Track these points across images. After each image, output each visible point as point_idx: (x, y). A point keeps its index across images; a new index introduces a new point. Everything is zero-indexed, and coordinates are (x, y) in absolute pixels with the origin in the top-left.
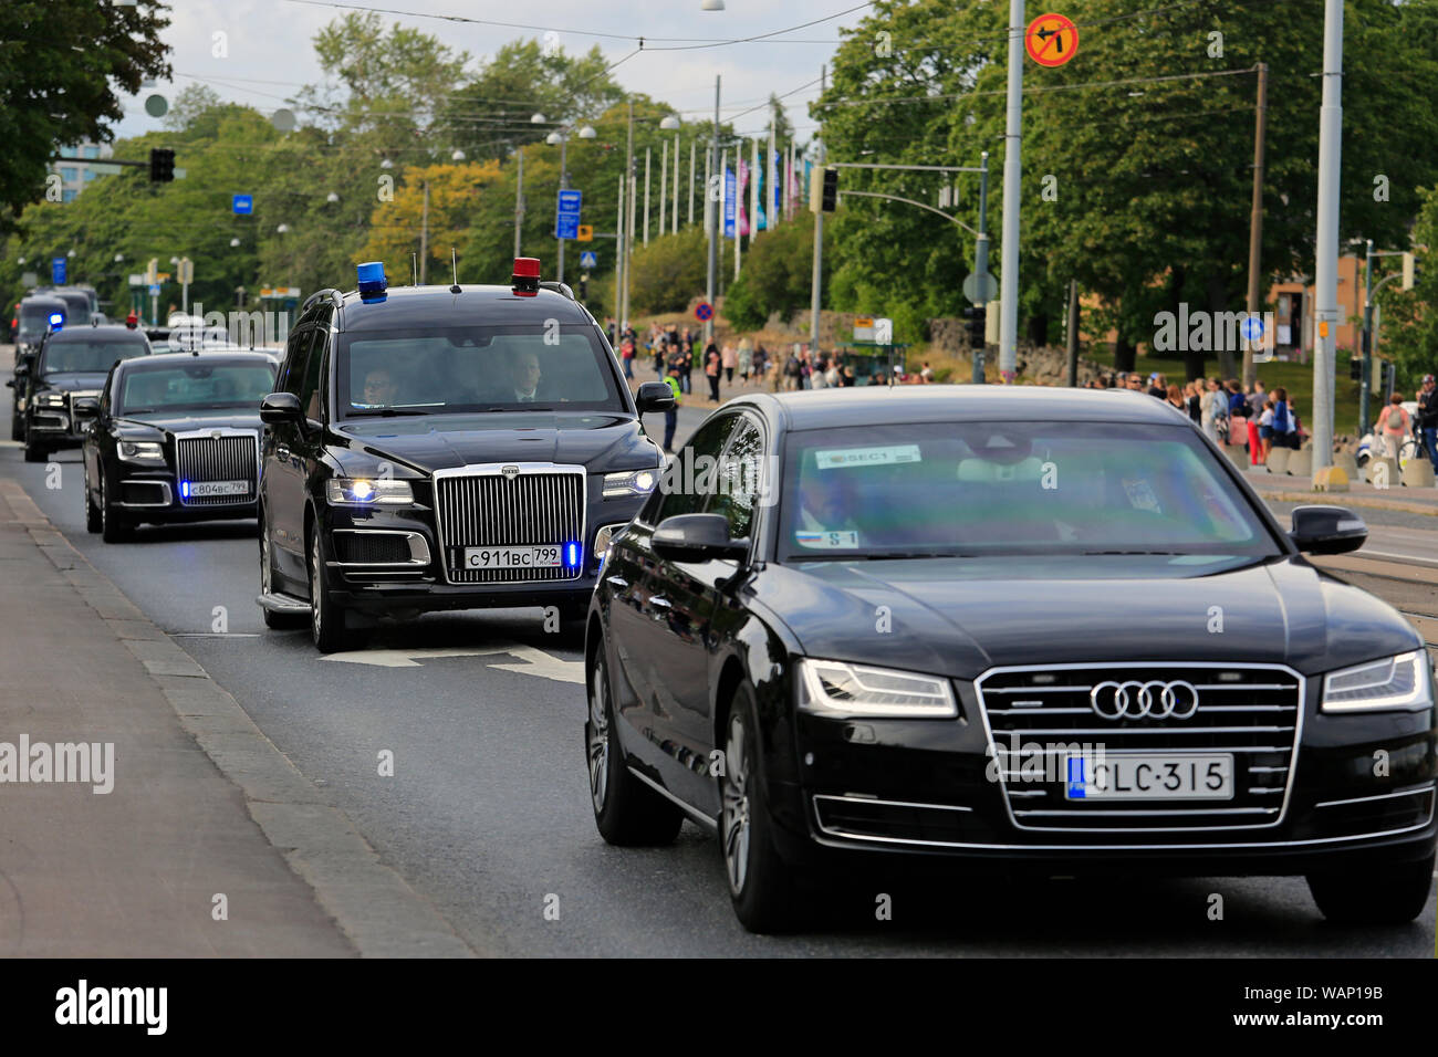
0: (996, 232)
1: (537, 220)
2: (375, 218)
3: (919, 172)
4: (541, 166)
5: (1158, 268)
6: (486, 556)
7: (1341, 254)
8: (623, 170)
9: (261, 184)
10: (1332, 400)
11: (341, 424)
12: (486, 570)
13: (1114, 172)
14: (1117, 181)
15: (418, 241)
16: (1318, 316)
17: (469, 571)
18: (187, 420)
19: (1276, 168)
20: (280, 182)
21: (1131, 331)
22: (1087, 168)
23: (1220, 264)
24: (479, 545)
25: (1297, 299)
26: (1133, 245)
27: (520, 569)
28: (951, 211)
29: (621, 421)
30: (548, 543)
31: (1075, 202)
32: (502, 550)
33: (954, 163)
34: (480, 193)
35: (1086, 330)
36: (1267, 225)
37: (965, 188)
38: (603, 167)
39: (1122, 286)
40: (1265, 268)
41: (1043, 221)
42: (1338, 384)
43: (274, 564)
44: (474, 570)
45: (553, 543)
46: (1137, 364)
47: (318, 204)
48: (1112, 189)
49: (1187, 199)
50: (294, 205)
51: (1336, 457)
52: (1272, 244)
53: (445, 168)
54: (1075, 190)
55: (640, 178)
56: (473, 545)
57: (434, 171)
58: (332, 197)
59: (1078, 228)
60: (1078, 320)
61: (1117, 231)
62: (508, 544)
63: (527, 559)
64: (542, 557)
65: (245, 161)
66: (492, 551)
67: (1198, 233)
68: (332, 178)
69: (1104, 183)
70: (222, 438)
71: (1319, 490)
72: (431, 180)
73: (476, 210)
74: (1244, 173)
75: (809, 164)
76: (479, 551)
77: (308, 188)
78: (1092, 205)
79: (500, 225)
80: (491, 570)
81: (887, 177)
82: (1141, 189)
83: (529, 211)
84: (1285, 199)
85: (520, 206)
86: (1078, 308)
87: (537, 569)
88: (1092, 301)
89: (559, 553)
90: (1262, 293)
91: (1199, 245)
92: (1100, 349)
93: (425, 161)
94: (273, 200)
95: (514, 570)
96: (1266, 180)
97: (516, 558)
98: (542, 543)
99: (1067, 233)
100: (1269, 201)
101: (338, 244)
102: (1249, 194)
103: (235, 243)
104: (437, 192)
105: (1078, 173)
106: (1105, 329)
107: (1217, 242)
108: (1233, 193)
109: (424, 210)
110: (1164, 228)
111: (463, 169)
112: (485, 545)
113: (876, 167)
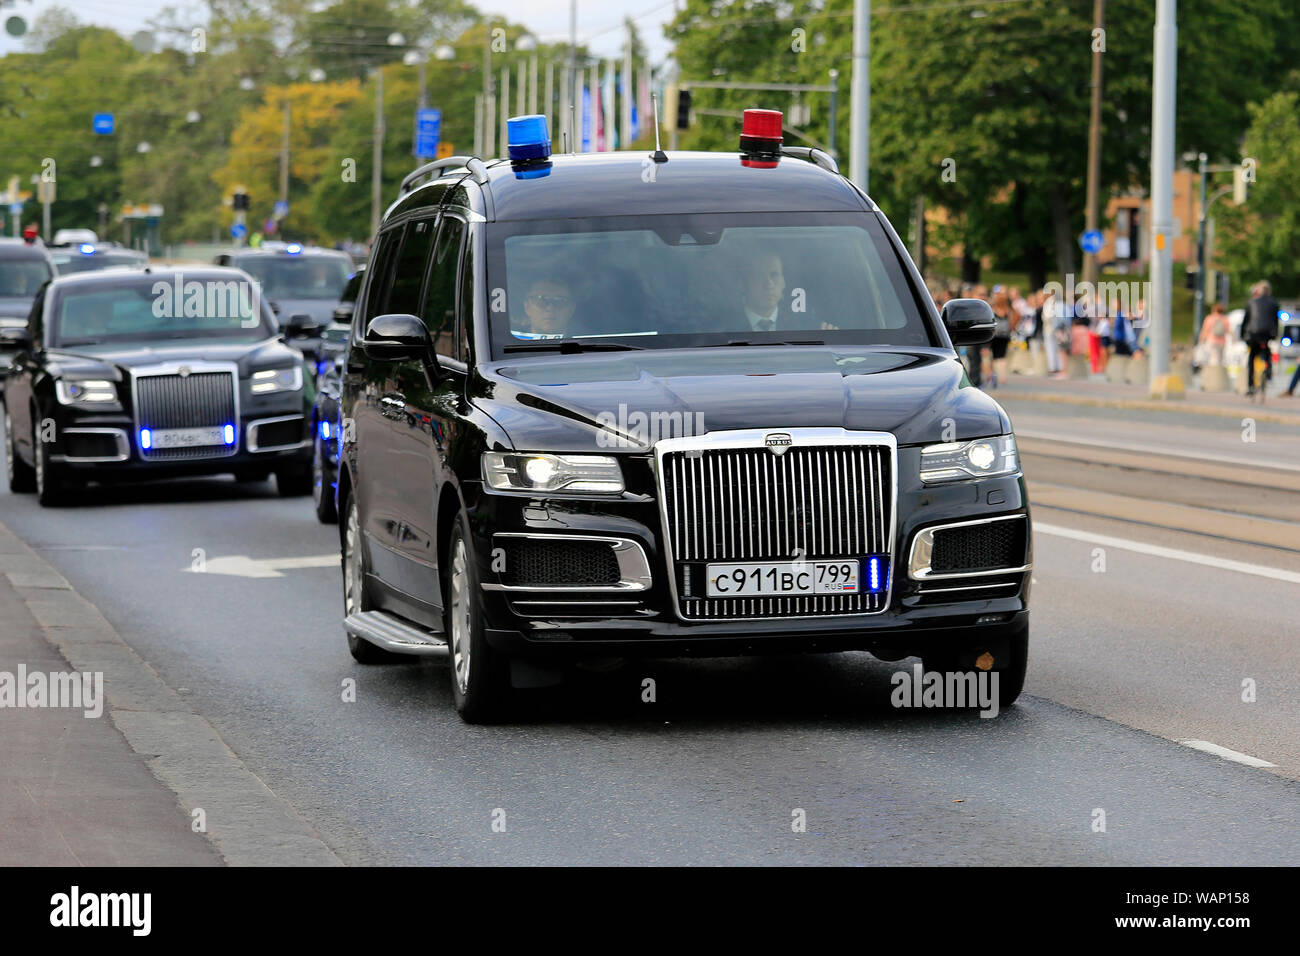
0: (845, 150)
1: (397, 138)
2: (236, 137)
3: (770, 92)
4: (399, 86)
5: (1001, 183)
6: (739, 576)
7: (1177, 168)
8: (481, 89)
9: (122, 104)
10: (1168, 309)
11: (498, 365)
12: (739, 599)
13: (960, 90)
14: (962, 99)
15: (277, 161)
16: (1154, 229)
17: (712, 600)
18: (145, 352)
19: (1113, 86)
20: (141, 102)
21: (976, 245)
22: (933, 87)
23: (1060, 179)
24: (729, 559)
25: (1134, 211)
26: (977, 162)
27: (793, 598)
28: (802, 129)
29: (923, 360)
30: (836, 556)
31: (921, 121)
32: (766, 568)
33: (804, 81)
34: (341, 113)
35: (934, 245)
36: (1106, 142)
37: (815, 106)
38: (462, 87)
39: (967, 200)
40: (1104, 183)
41: (890, 139)
42: (1175, 296)
43: (366, 568)
44: (721, 600)
45: (845, 556)
46: (983, 276)
47: (179, 123)
48: (957, 107)
49: (1029, 116)
50: (155, 125)
51: (1173, 366)
52: (1111, 160)
53: (305, 88)
54: (921, 108)
55: (498, 96)
56: (720, 559)
57: (294, 91)
58: (193, 117)
59: (925, 145)
60: (925, 235)
61: (962, 148)
62: (774, 558)
63: (804, 582)
64: (828, 578)
65: (106, 81)
66: (749, 568)
67: (1038, 149)
68: (193, 98)
69: (949, 102)
70: (192, 375)
71: (1156, 397)
72: (292, 101)
73: (336, 129)
74: (1083, 90)
75: (662, 83)
76: (728, 569)
77: (169, 108)
78: (937, 123)
79: (360, 144)
80: (748, 599)
81: (741, 96)
82: (985, 106)
83: (389, 130)
84: (1122, 116)
85: (380, 126)
86: (925, 223)
87: (820, 597)
88: (938, 216)
89: (855, 573)
90: (1102, 207)
91: (1040, 160)
92: (947, 262)
93: (285, 81)
94: (135, 120)
95: (784, 598)
96: (1106, 97)
97: (788, 580)
98: (827, 556)
99: (915, 149)
100: (1107, 118)
101: (199, 163)
102: (1087, 112)
103: (96, 162)
104: (298, 112)
105: (924, 92)
106: (950, 243)
107: (1059, 158)
108: (1072, 111)
109: (284, 129)
110: (1007, 144)
111: (323, 90)
112: (738, 559)
113: (730, 86)
